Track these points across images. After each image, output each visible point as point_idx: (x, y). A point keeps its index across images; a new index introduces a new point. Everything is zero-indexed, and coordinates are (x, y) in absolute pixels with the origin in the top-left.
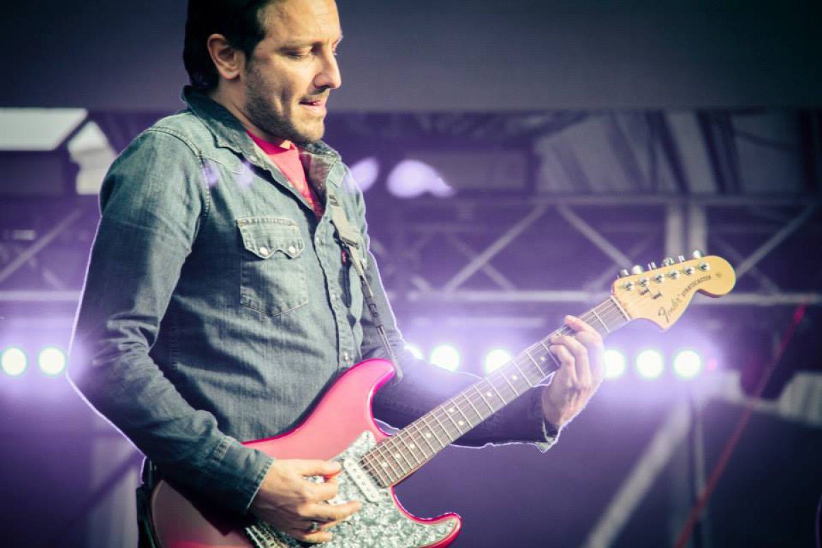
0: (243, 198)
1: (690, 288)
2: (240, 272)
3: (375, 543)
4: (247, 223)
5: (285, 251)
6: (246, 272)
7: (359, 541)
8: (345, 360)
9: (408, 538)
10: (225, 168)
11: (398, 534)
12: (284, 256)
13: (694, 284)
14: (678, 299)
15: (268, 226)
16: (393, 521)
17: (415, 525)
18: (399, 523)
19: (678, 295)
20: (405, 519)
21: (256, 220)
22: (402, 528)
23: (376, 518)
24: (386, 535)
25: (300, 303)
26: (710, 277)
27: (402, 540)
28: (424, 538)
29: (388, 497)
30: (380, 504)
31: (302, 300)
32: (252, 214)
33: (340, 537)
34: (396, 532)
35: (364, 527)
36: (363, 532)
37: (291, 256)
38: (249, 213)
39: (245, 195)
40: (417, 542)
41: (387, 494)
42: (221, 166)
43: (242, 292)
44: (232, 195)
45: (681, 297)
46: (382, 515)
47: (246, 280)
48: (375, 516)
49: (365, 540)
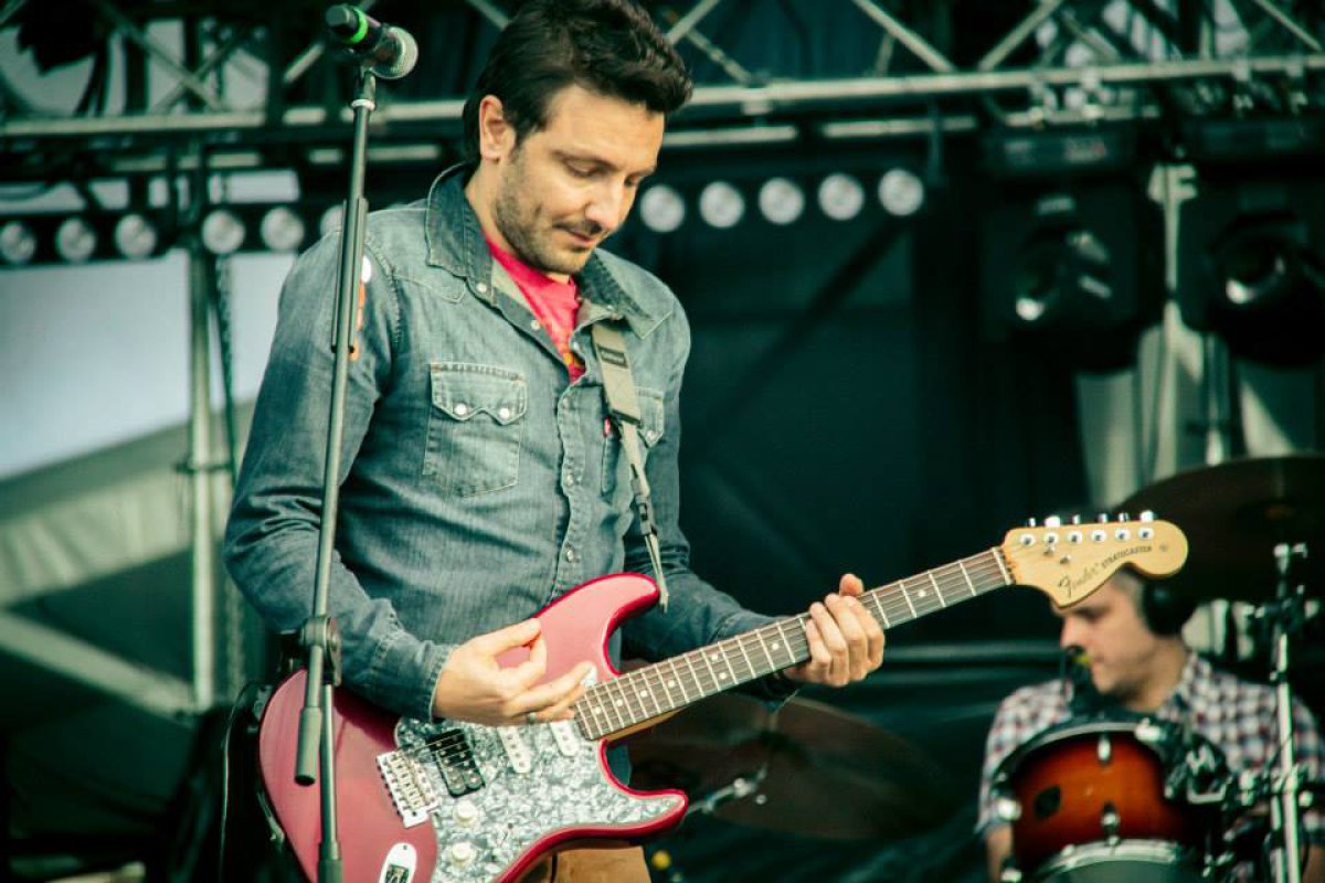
0: (448, 335)
1: (1115, 558)
2: (426, 432)
3: (553, 808)
4: (445, 369)
5: (492, 413)
6: (433, 434)
7: (531, 802)
8: (567, 559)
9: (601, 810)
10: (429, 292)
11: (589, 803)
12: (490, 419)
13: (1124, 554)
14: (1093, 570)
15: (475, 376)
16: (587, 785)
17: (616, 796)
18: (595, 790)
19: (1096, 564)
20: (606, 786)
21: (459, 367)
22: (598, 795)
23: (565, 777)
24: (572, 802)
25: (503, 484)
26: (1150, 549)
27: (592, 811)
28: (624, 814)
29: (591, 754)
30: (577, 759)
31: (506, 481)
32: (456, 359)
33: (507, 793)
34: (587, 800)
35: (545, 785)
36: (541, 792)
37: (500, 421)
38: (452, 356)
39: (451, 330)
40: (612, 817)
41: (590, 749)
42: (424, 290)
43: (426, 460)
44: (431, 329)
45: (1100, 568)
46: (574, 774)
47: (433, 444)
48: (563, 774)
49: (541, 803)
